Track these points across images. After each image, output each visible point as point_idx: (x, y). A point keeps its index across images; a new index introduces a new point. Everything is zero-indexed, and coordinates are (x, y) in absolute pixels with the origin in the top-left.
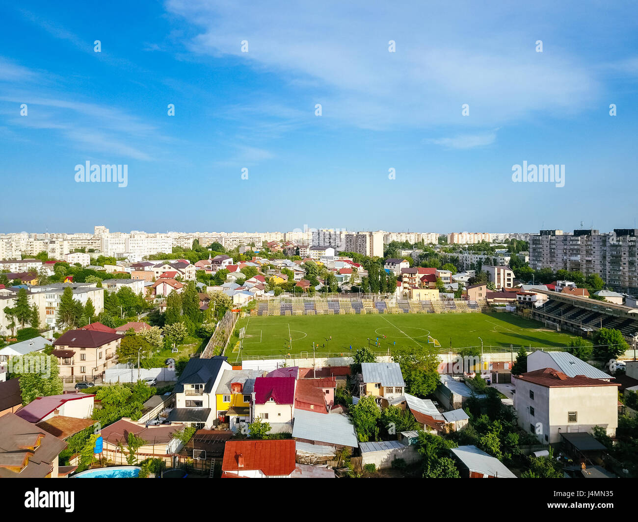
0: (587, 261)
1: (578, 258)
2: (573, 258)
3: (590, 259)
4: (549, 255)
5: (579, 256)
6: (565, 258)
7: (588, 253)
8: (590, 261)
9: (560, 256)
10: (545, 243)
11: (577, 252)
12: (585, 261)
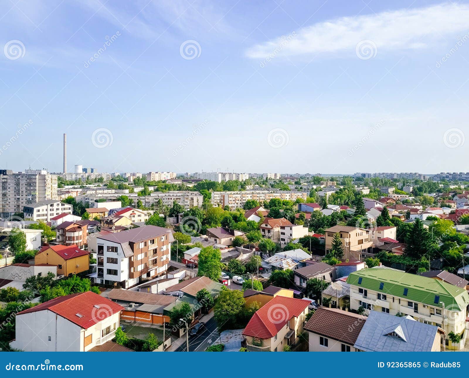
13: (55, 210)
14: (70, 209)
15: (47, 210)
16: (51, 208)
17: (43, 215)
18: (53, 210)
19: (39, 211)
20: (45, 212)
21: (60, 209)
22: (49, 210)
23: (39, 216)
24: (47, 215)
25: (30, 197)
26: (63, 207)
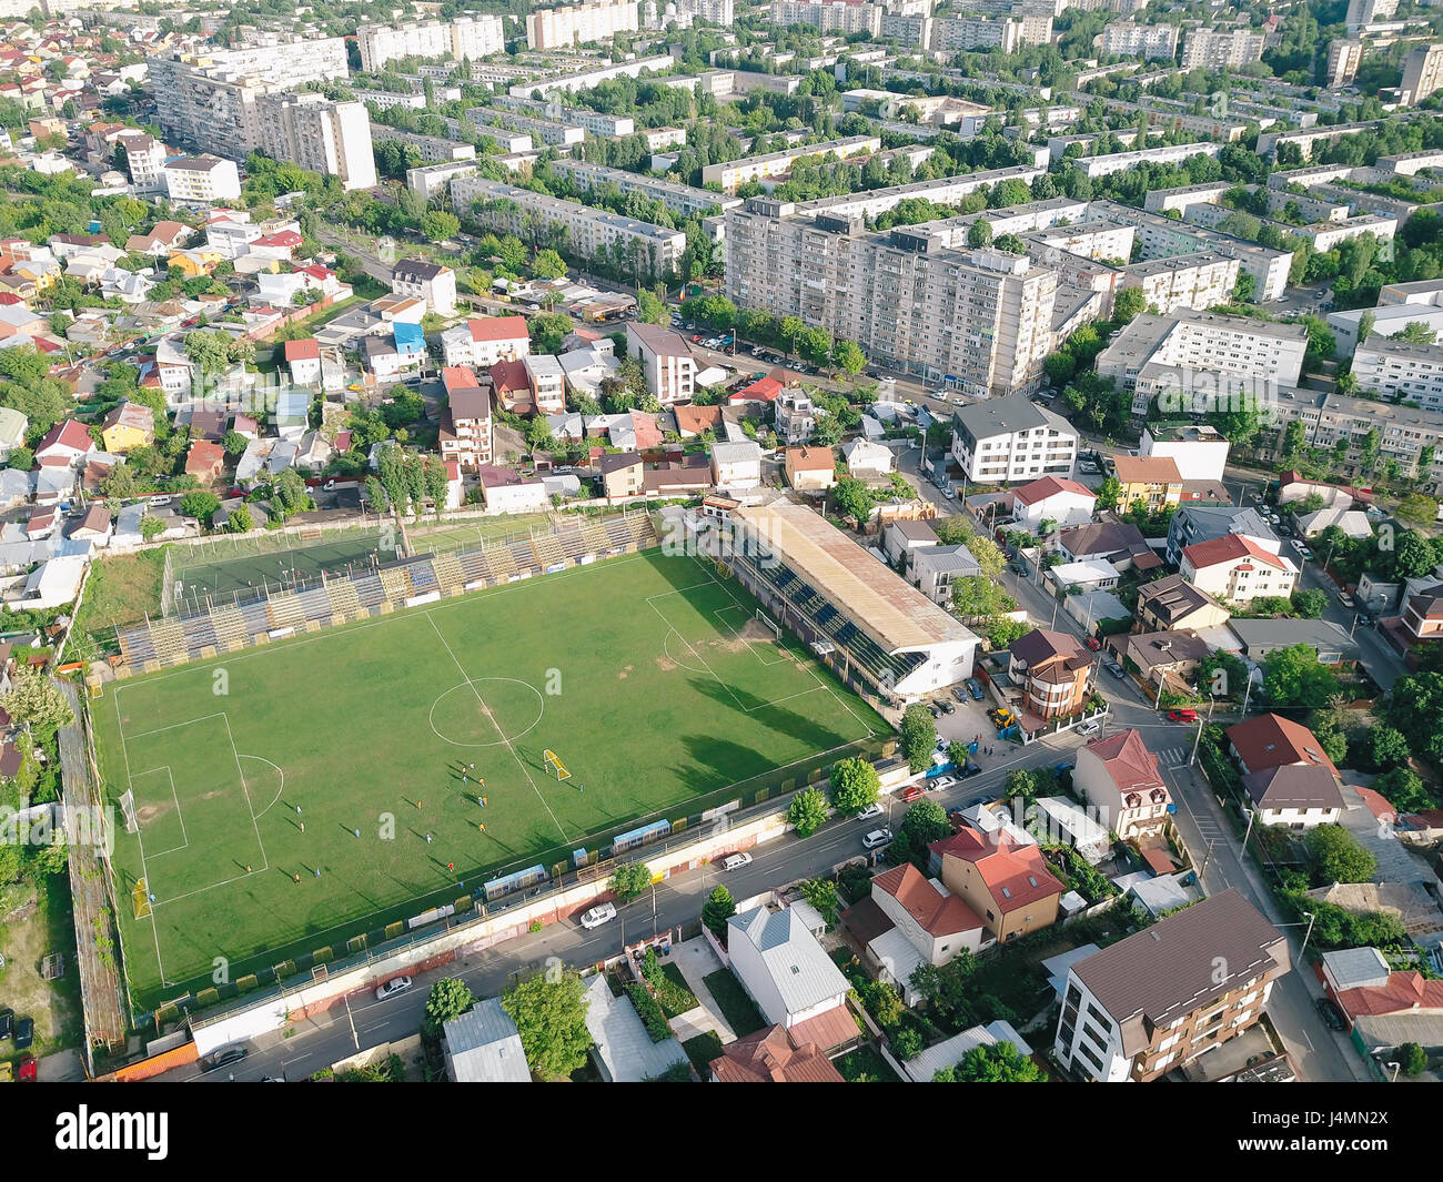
0: (838, 292)
1: (822, 285)
2: (811, 283)
3: (844, 290)
4: (766, 264)
5: (824, 280)
6: (797, 277)
7: (842, 277)
8: (843, 294)
9: (787, 270)
10: (758, 235)
11: (819, 272)
12: (834, 293)
13: (1030, 446)
14: (1070, 444)
15: (1009, 445)
16: (1021, 441)
17: (998, 459)
18: (1025, 446)
19: (988, 447)
20: (1004, 451)
21: (1045, 445)
22: (1014, 446)
23: (986, 459)
24: (1007, 458)
25: (977, 339)
26: (1054, 439)
